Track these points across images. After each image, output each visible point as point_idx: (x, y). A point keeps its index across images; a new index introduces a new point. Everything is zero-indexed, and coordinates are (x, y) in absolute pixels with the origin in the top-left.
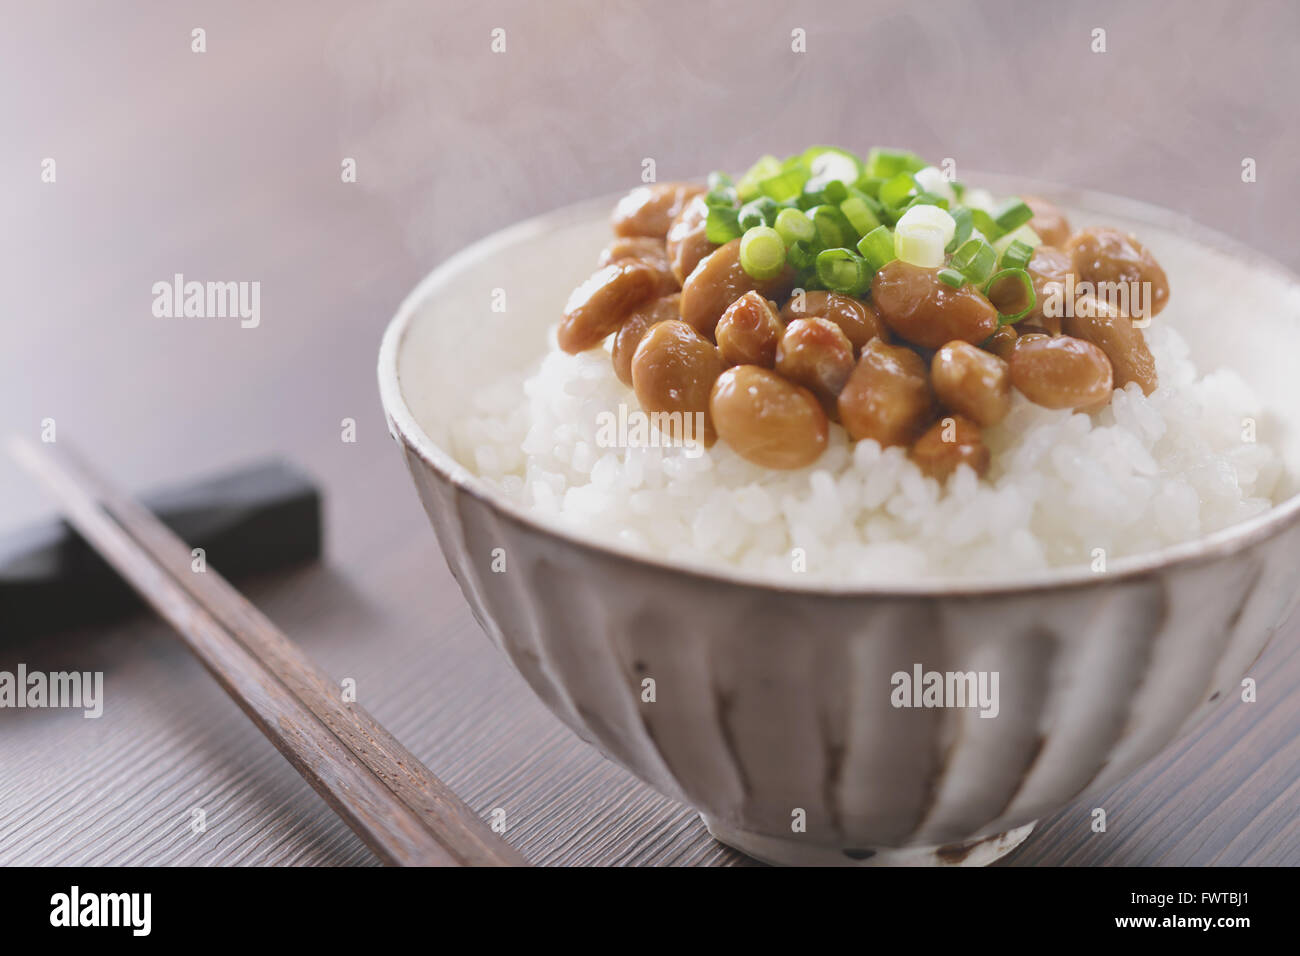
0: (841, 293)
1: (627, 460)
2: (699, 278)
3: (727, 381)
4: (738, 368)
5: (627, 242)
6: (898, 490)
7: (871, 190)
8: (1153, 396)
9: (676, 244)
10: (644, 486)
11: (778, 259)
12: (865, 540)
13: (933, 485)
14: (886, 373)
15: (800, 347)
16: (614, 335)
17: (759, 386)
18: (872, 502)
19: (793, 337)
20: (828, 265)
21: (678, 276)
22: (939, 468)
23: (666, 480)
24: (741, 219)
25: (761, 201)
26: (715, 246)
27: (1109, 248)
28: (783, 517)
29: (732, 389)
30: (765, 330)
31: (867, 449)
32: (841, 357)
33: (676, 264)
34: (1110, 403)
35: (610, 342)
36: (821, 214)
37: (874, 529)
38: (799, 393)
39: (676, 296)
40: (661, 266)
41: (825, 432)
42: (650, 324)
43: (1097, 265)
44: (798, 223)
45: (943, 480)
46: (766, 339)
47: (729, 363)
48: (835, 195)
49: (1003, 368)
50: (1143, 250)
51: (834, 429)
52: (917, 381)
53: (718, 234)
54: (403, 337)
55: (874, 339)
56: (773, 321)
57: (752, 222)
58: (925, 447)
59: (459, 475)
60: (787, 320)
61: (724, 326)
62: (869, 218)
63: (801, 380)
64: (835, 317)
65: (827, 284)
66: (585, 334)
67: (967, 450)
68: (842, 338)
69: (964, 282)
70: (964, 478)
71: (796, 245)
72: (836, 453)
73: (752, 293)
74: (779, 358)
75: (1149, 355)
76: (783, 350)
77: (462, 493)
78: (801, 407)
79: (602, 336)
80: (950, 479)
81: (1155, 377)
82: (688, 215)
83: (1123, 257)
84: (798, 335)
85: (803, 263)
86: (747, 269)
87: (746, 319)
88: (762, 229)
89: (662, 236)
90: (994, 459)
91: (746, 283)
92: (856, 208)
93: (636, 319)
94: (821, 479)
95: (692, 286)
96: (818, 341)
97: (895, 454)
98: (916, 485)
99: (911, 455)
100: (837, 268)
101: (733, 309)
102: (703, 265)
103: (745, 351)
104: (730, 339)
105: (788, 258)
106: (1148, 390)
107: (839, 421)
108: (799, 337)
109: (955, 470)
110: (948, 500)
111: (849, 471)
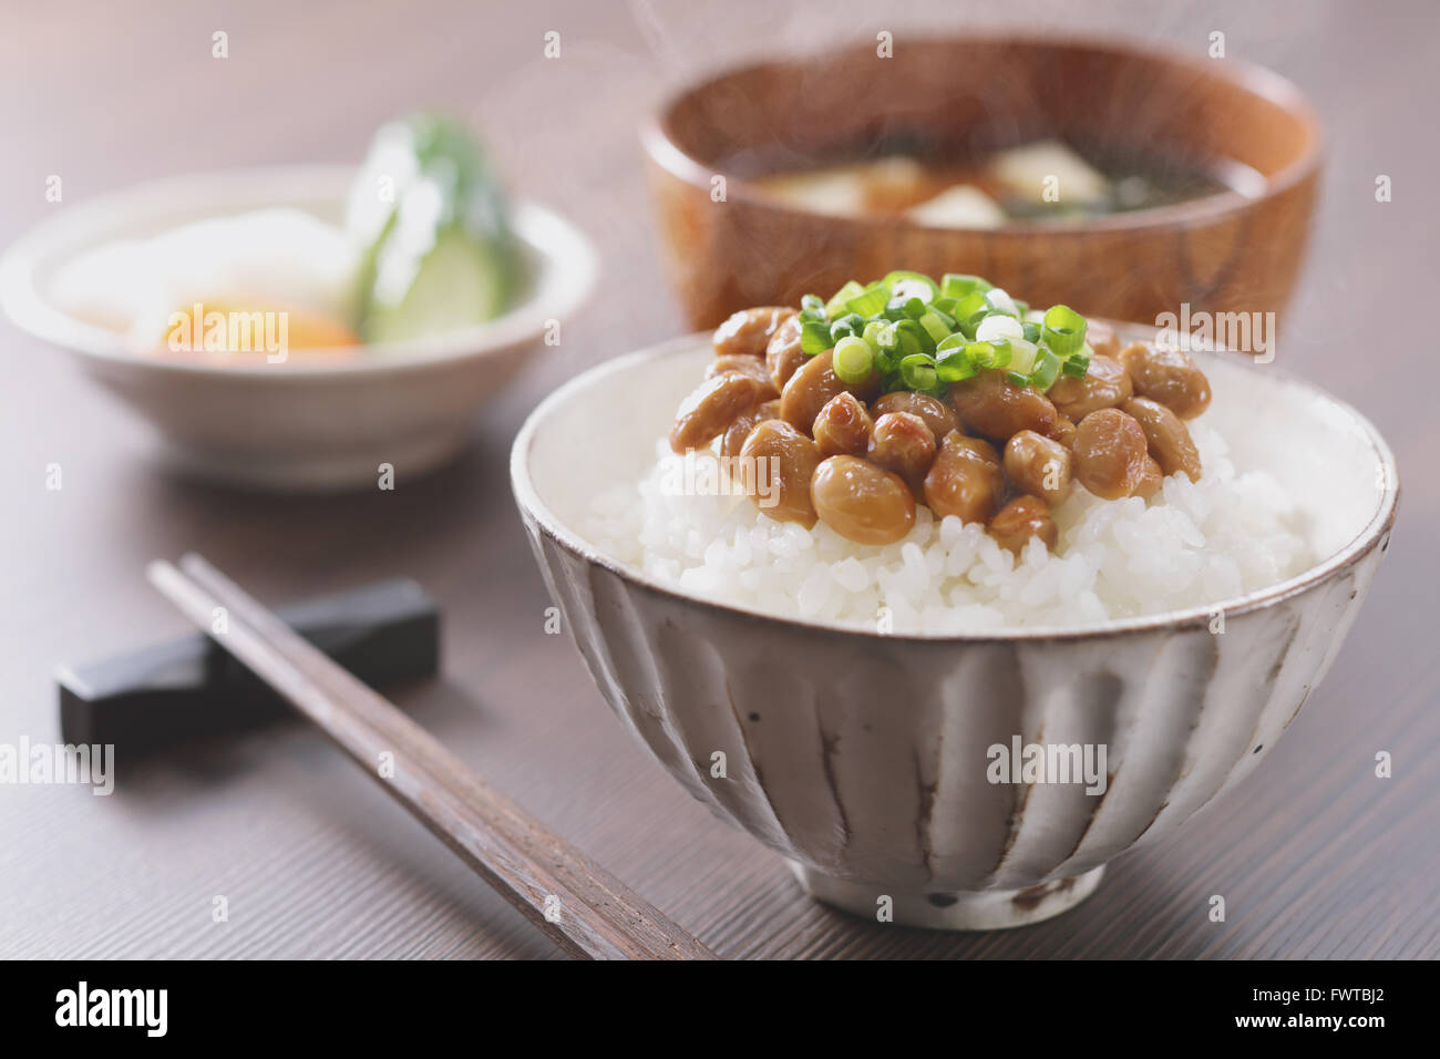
0: (923, 392)
1: (737, 542)
2: (795, 384)
3: (826, 470)
4: (835, 457)
5: (729, 358)
6: (978, 560)
7: (945, 307)
8: (1198, 483)
9: (775, 355)
10: (752, 564)
11: (868, 366)
12: (950, 605)
13: (1010, 555)
14: (965, 459)
15: (890, 437)
16: (721, 436)
17: (855, 471)
18: (956, 572)
19: (883, 428)
20: (910, 369)
21: (776, 384)
22: (1014, 543)
23: (772, 558)
24: (832, 332)
25: (850, 317)
26: (809, 357)
27: (1158, 356)
28: (877, 587)
29: (830, 475)
30: (858, 424)
31: (951, 524)
32: (925, 445)
33: (775, 374)
34: (1161, 488)
35: (717, 443)
36: (903, 328)
37: (957, 594)
38: (890, 477)
39: (776, 403)
40: (761, 378)
41: (913, 512)
42: (754, 424)
43: (1148, 372)
44: (885, 334)
45: (1017, 553)
46: (858, 432)
47: (827, 452)
48: (915, 310)
49: (1067, 453)
51: (920, 510)
52: (991, 466)
53: (812, 345)
54: (531, 445)
55: (954, 431)
56: (864, 416)
57: (843, 333)
58: (1003, 522)
59: (591, 553)
60: (875, 416)
61: (821, 423)
62: (945, 330)
63: (891, 465)
64: (919, 412)
65: (910, 385)
66: (695, 436)
67: (1037, 524)
68: (925, 430)
69: (1028, 383)
70: (1036, 548)
71: (882, 353)
72: (923, 529)
73: (845, 393)
74: (871, 448)
75: (1194, 448)
76: (874, 440)
77: (595, 566)
78: (892, 488)
79: (711, 437)
80: (1024, 548)
81: (1200, 466)
82: (784, 332)
83: (1170, 363)
84: (888, 426)
85: (888, 368)
86: (839, 374)
87: (840, 416)
88: (852, 337)
89: (762, 354)
90: (1060, 536)
91: (838, 386)
92: (932, 321)
93: (743, 421)
94: (910, 550)
95: (790, 391)
96: (904, 432)
97: (975, 529)
98: (994, 555)
99: (988, 529)
100: (918, 373)
101: (828, 407)
102: (799, 373)
103: (840, 443)
104: (827, 433)
105: (875, 362)
106: (1194, 478)
107: (925, 504)
108: (888, 429)
109: (1027, 543)
110: (1022, 568)
111: (935, 545)
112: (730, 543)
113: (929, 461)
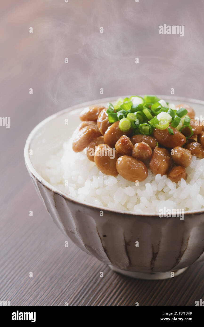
0: (146, 135)
1: (94, 180)
2: (108, 132)
3: (120, 159)
4: (122, 156)
5: (85, 122)
6: (166, 185)
7: (149, 107)
9: (100, 123)
10: (99, 188)
11: (130, 127)
12: (158, 199)
13: (175, 184)
14: (161, 155)
15: (139, 150)
16: (87, 148)
17: (129, 161)
18: (160, 190)
20: (141, 127)
22: (176, 180)
23: (105, 186)
24: (118, 116)
25: (122, 111)
26: (111, 124)
28: (137, 194)
29: (122, 161)
30: (129, 146)
31: (158, 176)
32: (149, 152)
33: (100, 129)
35: (85, 150)
36: (138, 114)
37: (161, 196)
39: (103, 137)
40: (96, 129)
41: (147, 172)
42: (97, 145)
44: (132, 116)
45: (177, 182)
46: (129, 148)
47: (120, 155)
48: (141, 108)
51: (149, 171)
53: (111, 120)
55: (157, 147)
56: (131, 143)
57: (121, 117)
58: (173, 174)
60: (134, 143)
61: (118, 144)
63: (139, 159)
64: (146, 142)
65: (142, 133)
66: (78, 148)
67: (183, 174)
68: (149, 148)
70: (183, 181)
71: (133, 123)
72: (150, 177)
73: (124, 136)
74: (134, 153)
76: (135, 151)
78: (140, 166)
79: (83, 148)
80: (179, 181)
82: (102, 114)
85: (135, 128)
86: (121, 129)
87: (124, 142)
88: (124, 119)
89: (95, 121)
90: (188, 176)
91: (122, 133)
92: (146, 111)
93: (93, 144)
94: (148, 185)
95: (107, 134)
96: (143, 148)
97: (165, 176)
98: (171, 184)
99: (168, 176)
100: (143, 128)
101: (120, 140)
102: (109, 129)
103: (124, 151)
104: (120, 148)
105: (132, 126)
107: (150, 169)
108: (138, 147)
109: (180, 180)
110: (179, 188)
111: (153, 182)
112: (92, 180)
113: (150, 158)
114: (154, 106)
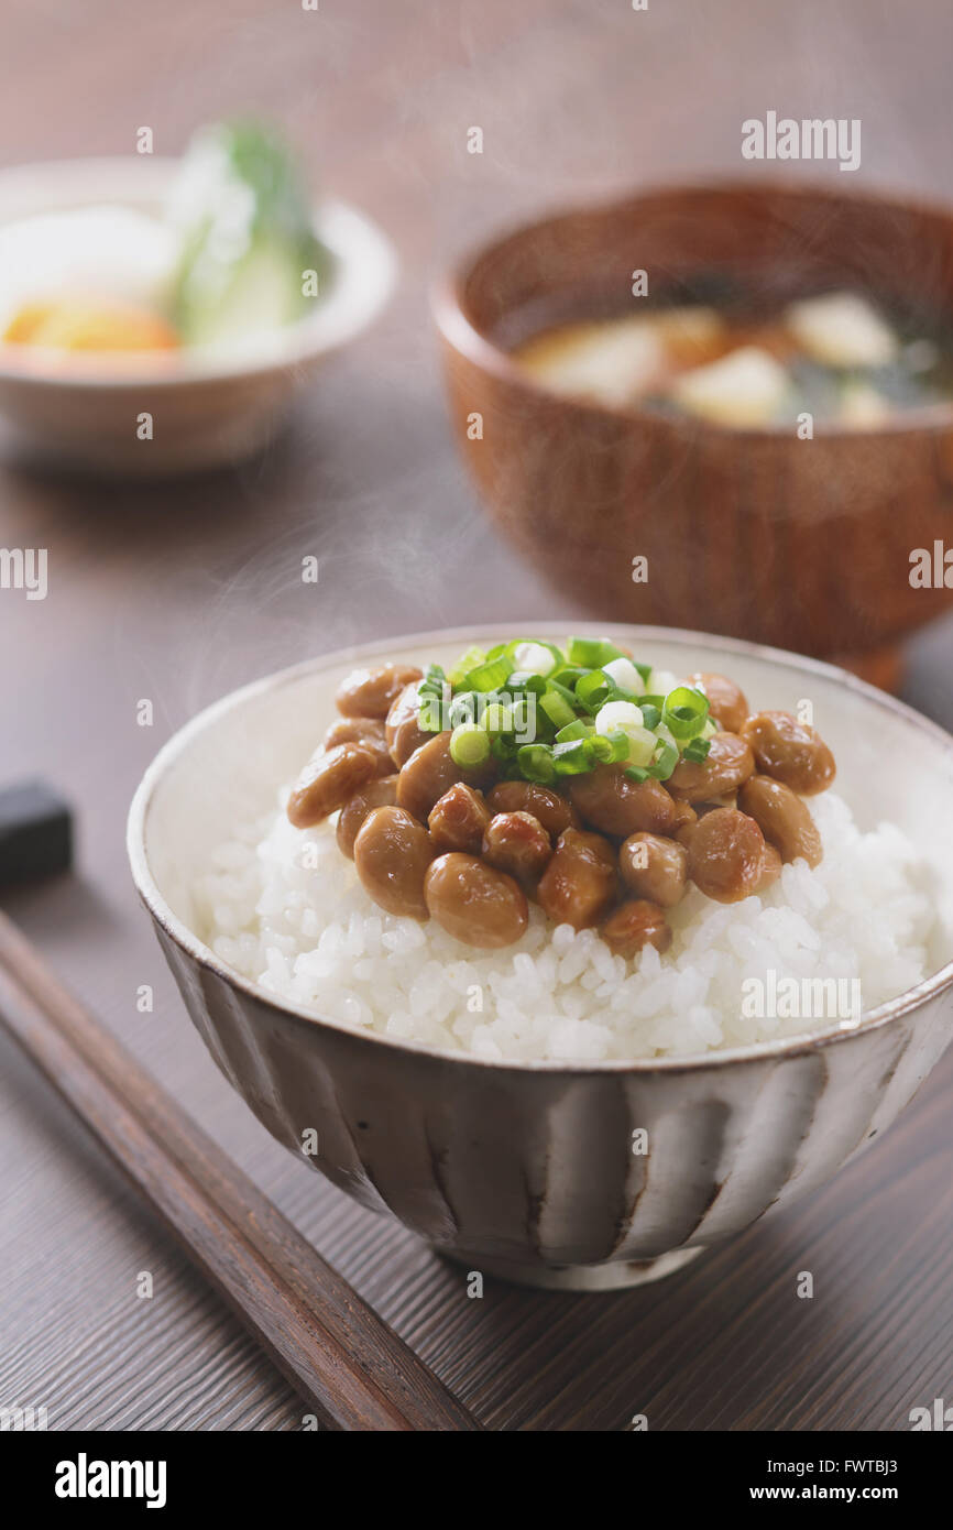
0: (539, 784)
1: (351, 927)
2: (413, 767)
3: (440, 863)
4: (448, 855)
5: (347, 722)
6: (590, 965)
7: (571, 683)
8: (818, 868)
9: (394, 729)
10: (366, 955)
11: (484, 754)
12: (561, 1012)
13: (623, 964)
14: (581, 861)
15: (504, 840)
16: (339, 812)
17: (467, 874)
18: (567, 978)
19: (497, 830)
20: (531, 755)
21: (395, 759)
22: (627, 950)
23: (385, 952)
26: (426, 737)
27: (784, 730)
29: (443, 877)
30: (472, 822)
31: (564, 932)
32: (539, 848)
33: (394, 749)
34: (779, 877)
35: (334, 818)
37: (570, 1002)
38: (503, 882)
39: (393, 778)
40: (379, 746)
41: (526, 916)
42: (372, 806)
43: (773, 747)
45: (630, 958)
46: (472, 830)
47: (440, 848)
48: (536, 686)
49: (682, 854)
50: (813, 732)
51: (533, 911)
52: (606, 868)
55: (569, 829)
56: (480, 812)
58: (617, 928)
59: (201, 952)
60: (492, 812)
61: (435, 817)
62: (566, 712)
63: (500, 866)
64: (536, 810)
65: (528, 776)
66: (312, 809)
67: (651, 931)
68: (541, 831)
69: (647, 777)
70: (649, 956)
71: (499, 740)
72: (535, 933)
73: (460, 786)
74: (486, 848)
75: (816, 832)
76: (489, 842)
77: (206, 967)
78: (505, 894)
79: (325, 814)
80: (638, 954)
81: (821, 850)
82: (404, 699)
83: (796, 739)
84: (502, 829)
85: (506, 756)
86: (455, 760)
87: (456, 810)
88: (470, 725)
89: (381, 715)
90: (674, 936)
91: (457, 772)
92: (553, 701)
93: (359, 800)
94: (521, 959)
95: (409, 770)
96: (519, 833)
97: (589, 937)
98: (607, 964)
99: (602, 936)
101: (445, 800)
102: (418, 754)
103: (455, 838)
104: (441, 827)
105: (492, 751)
106: (813, 863)
107: (538, 903)
109: (641, 950)
110: (637, 975)
111: (547, 951)
112: (345, 928)
113: (542, 866)
114: (589, 682)
